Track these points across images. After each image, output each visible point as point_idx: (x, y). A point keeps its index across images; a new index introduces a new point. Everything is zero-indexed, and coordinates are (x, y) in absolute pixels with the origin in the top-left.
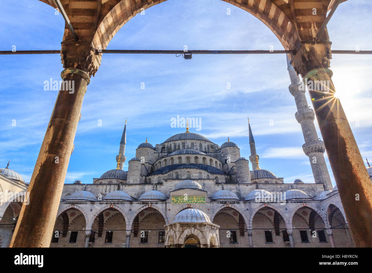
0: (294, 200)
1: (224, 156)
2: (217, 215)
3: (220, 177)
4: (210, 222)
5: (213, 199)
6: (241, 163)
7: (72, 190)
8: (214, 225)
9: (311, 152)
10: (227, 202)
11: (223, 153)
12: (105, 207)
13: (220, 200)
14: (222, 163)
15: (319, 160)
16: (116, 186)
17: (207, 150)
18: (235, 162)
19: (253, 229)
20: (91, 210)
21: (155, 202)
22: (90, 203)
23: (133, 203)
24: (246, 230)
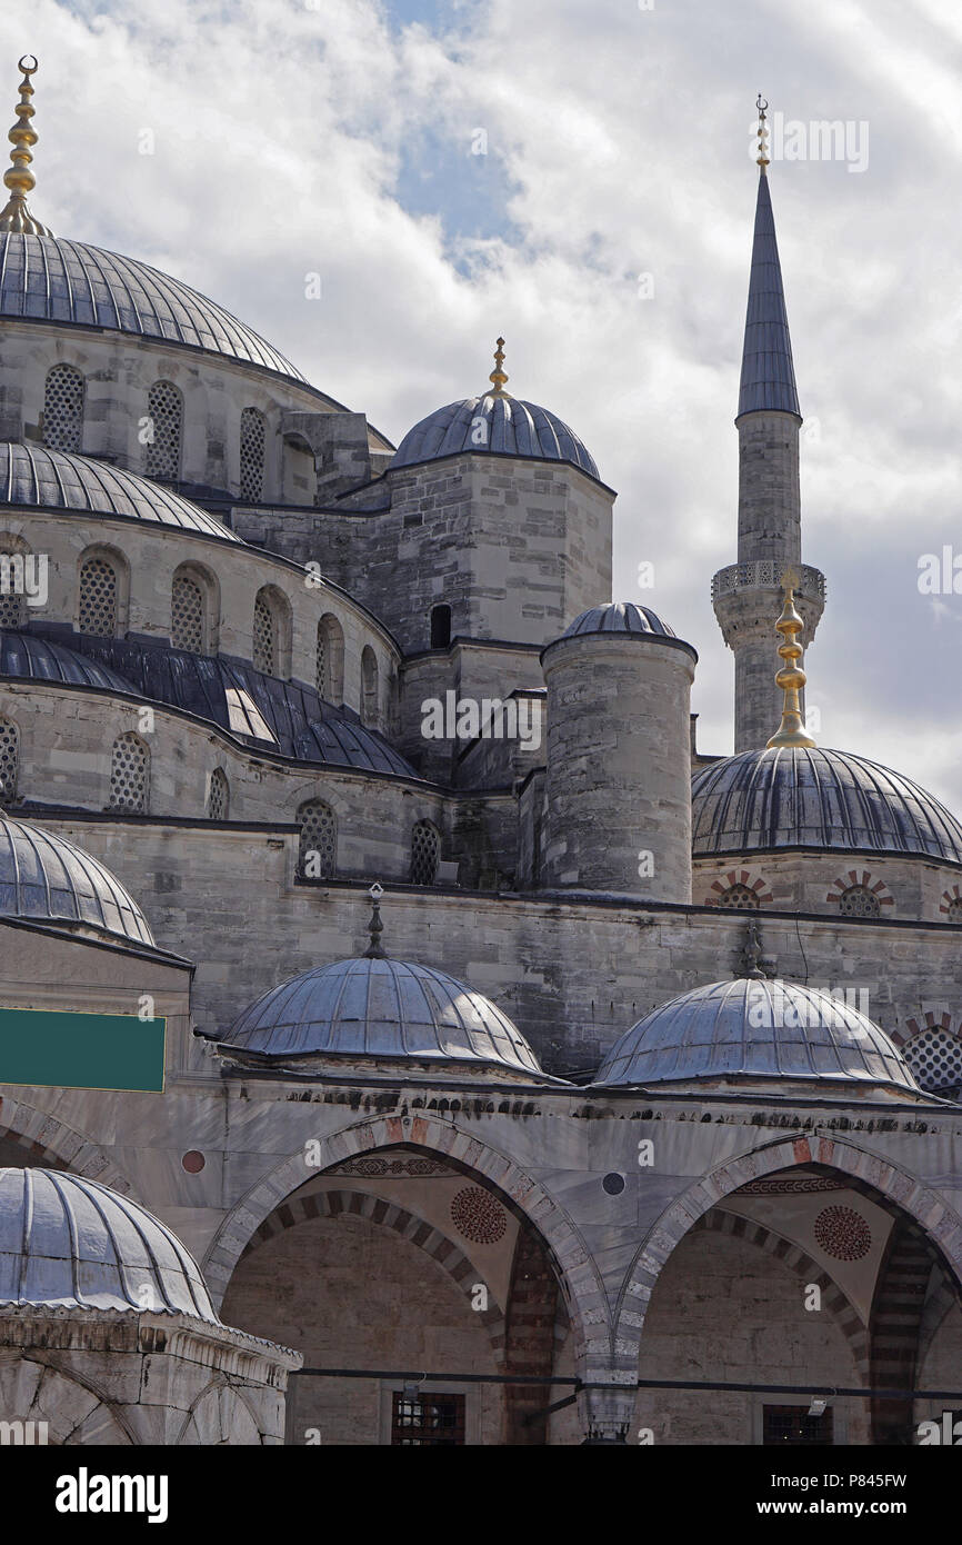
1: (420, 561)
2: (277, 1225)
3: (355, 811)
4: (209, 1315)
5: (257, 1045)
6: (601, 670)
8: (246, 1342)
10: (408, 1095)
11: (416, 520)
13: (330, 1070)
14: (396, 643)
17: (236, 476)
18: (543, 651)
19: (642, 1384)
24: (570, 1390)
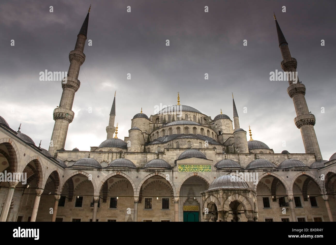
0: (294, 168)
1: (217, 128)
6: (238, 134)
7: (75, 157)
9: (303, 124)
10: (233, 171)
11: (217, 124)
12: (112, 174)
14: (217, 134)
15: (311, 132)
16: (118, 154)
18: (232, 133)
20: (98, 177)
21: (161, 170)
22: (96, 169)
23: (140, 171)
